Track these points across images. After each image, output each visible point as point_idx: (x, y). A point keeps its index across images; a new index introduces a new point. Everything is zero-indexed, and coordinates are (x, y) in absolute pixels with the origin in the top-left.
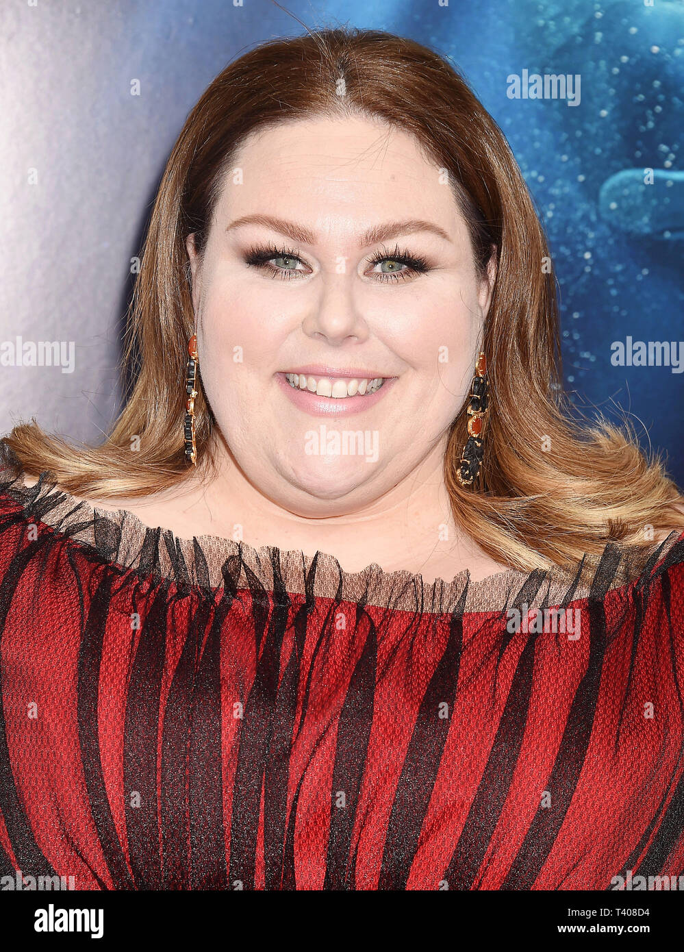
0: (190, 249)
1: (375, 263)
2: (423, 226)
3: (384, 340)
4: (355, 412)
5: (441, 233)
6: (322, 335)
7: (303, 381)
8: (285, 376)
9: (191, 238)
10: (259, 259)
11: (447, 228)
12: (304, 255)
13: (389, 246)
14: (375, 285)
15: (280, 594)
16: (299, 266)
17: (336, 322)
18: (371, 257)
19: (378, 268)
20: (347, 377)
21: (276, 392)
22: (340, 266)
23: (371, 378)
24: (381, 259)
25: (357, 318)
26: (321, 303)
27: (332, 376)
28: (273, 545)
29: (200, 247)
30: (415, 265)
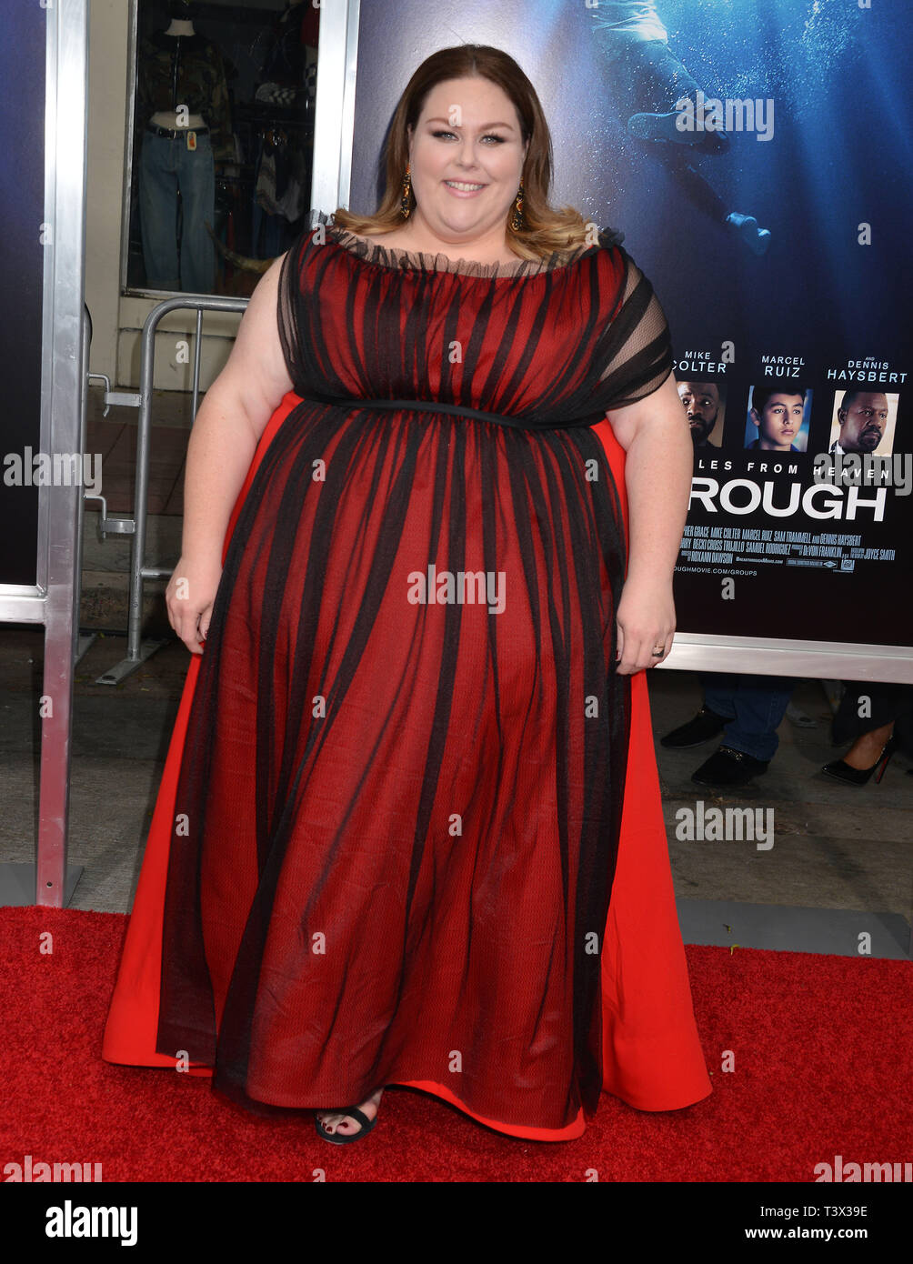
0: (409, 130)
1: (483, 138)
2: (503, 125)
3: (485, 169)
4: (471, 197)
5: (510, 127)
6: (460, 165)
7: (453, 184)
8: (446, 182)
9: (410, 125)
10: (439, 135)
11: (513, 126)
12: (456, 133)
13: (490, 132)
14: (484, 147)
15: (424, 270)
16: (453, 138)
17: (467, 160)
18: (482, 135)
19: (485, 140)
20: (470, 183)
21: (442, 188)
22: (470, 139)
23: (478, 184)
24: (486, 137)
25: (476, 159)
26: (462, 153)
27: (465, 183)
28: (420, 251)
29: (413, 129)
30: (499, 140)
